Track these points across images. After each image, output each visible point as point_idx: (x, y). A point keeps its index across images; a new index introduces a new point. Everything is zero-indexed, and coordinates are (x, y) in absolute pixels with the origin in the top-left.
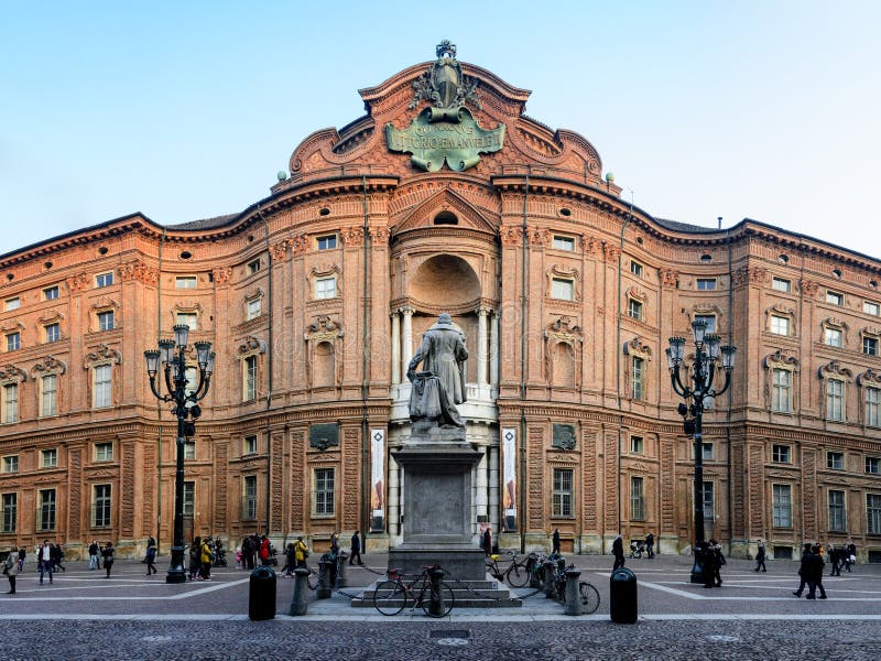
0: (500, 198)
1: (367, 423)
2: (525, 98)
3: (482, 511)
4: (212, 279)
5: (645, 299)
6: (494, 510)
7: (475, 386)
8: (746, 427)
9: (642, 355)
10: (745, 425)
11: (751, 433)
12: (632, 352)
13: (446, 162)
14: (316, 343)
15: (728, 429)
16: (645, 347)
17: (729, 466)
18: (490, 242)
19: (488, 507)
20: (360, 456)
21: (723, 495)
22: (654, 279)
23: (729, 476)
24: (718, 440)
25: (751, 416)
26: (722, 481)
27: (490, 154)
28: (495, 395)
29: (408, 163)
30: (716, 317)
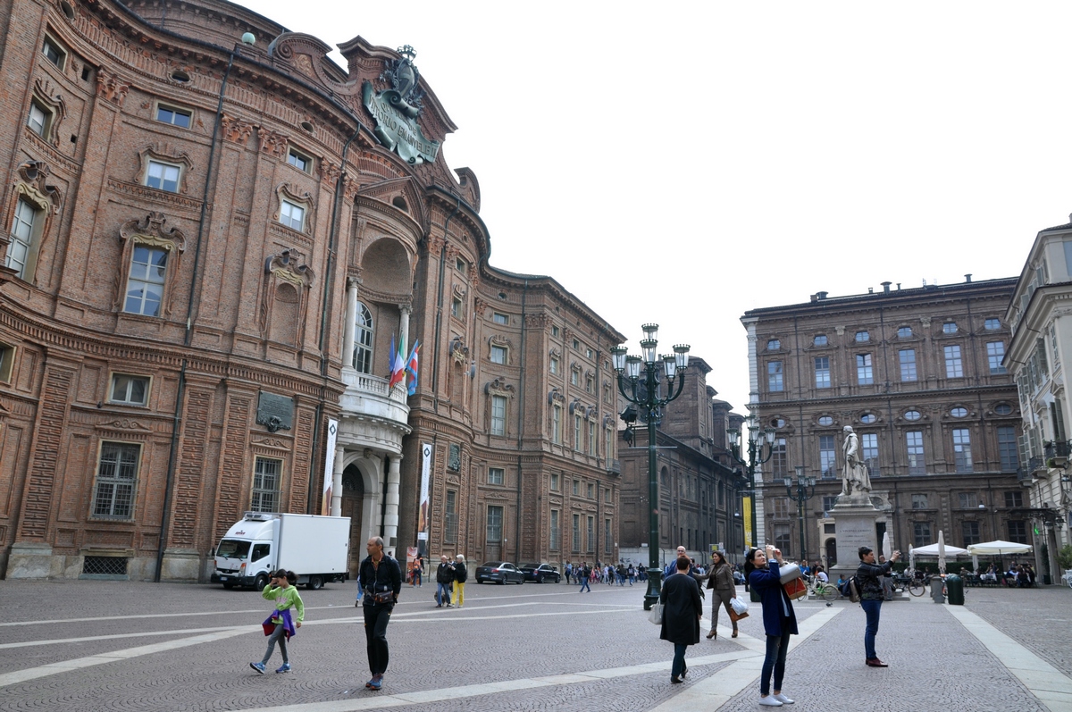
1: (321, 408)
3: (394, 533)
4: (85, 78)
8: (541, 457)
10: (541, 455)
11: (546, 463)
14: (279, 282)
15: (520, 457)
17: (519, 492)
21: (512, 520)
23: (518, 501)
24: (509, 467)
25: (546, 448)
26: (511, 506)
30: (509, 350)
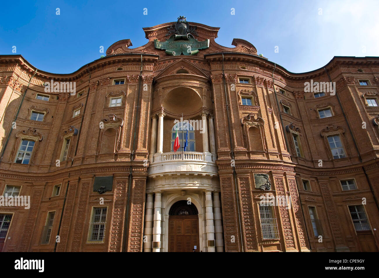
0: (209, 65)
1: (132, 176)
2: (218, 30)
3: (211, 237)
4: (58, 98)
5: (290, 106)
6: (219, 236)
7: (201, 154)
9: (297, 133)
12: (291, 131)
13: (182, 53)
14: (106, 129)
16: (297, 129)
18: (206, 83)
19: (215, 234)
20: (126, 198)
22: (291, 97)
24: (357, 176)
27: (203, 49)
28: (214, 158)
29: (164, 54)
30: (331, 108)
